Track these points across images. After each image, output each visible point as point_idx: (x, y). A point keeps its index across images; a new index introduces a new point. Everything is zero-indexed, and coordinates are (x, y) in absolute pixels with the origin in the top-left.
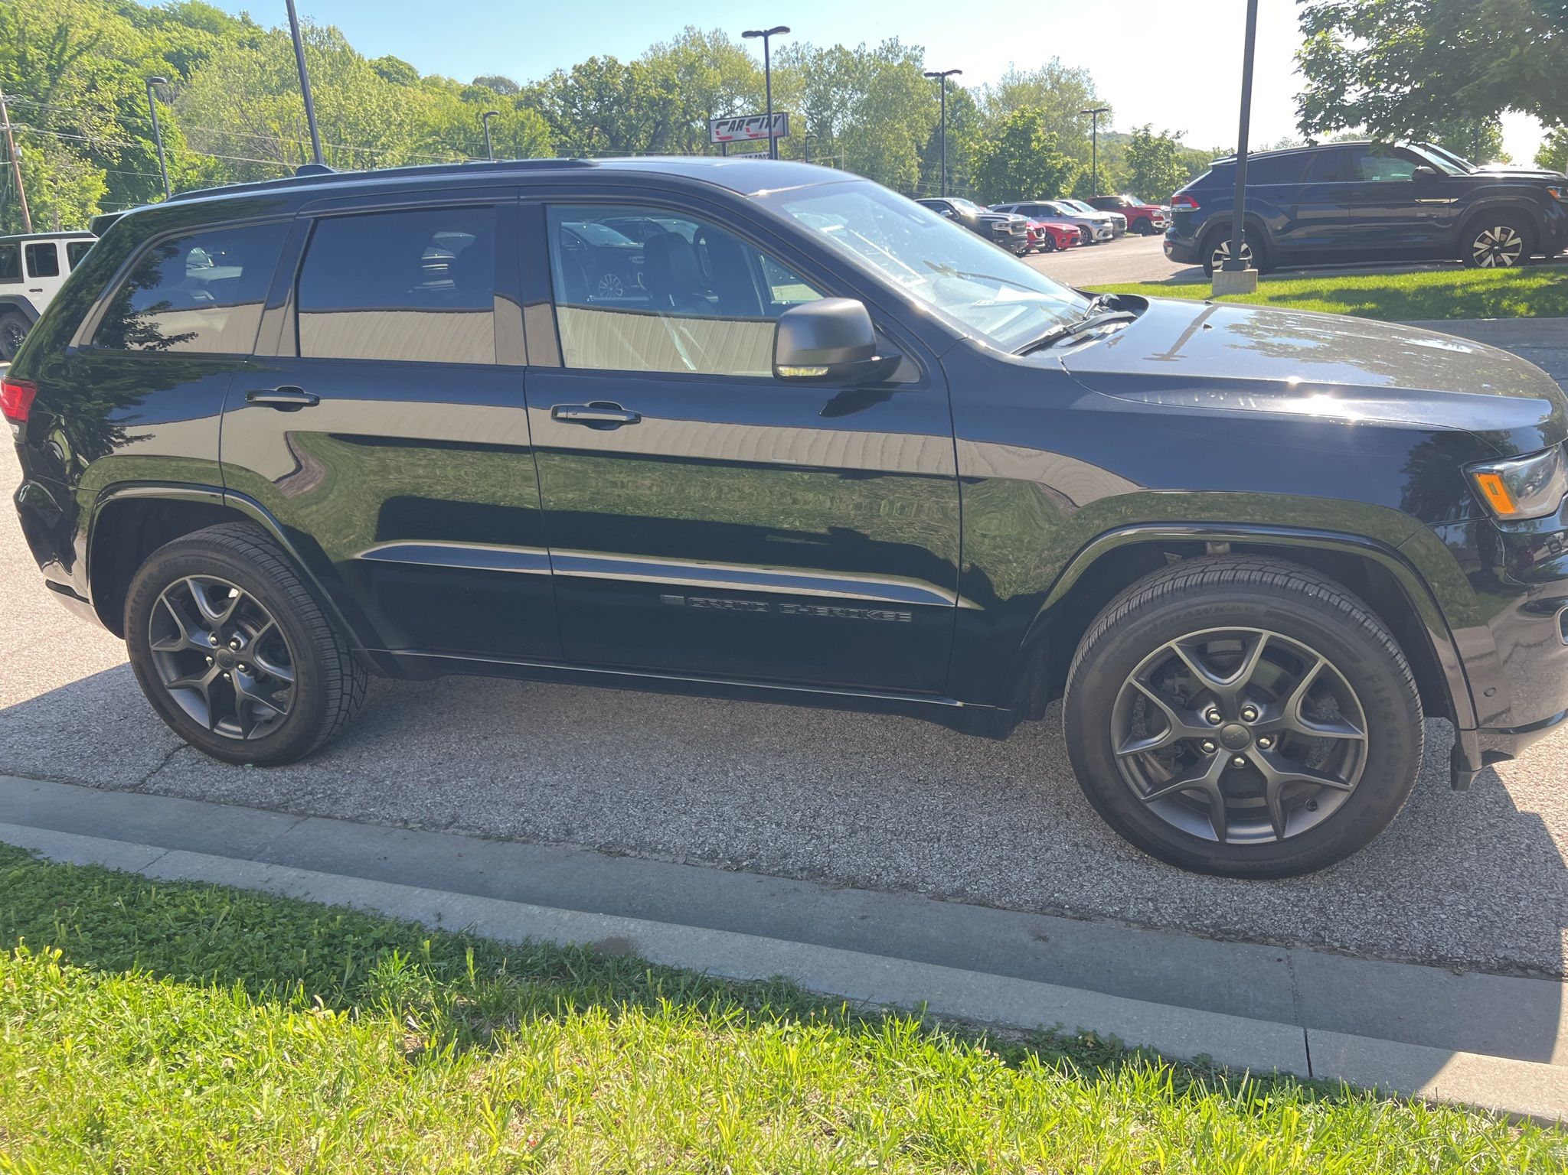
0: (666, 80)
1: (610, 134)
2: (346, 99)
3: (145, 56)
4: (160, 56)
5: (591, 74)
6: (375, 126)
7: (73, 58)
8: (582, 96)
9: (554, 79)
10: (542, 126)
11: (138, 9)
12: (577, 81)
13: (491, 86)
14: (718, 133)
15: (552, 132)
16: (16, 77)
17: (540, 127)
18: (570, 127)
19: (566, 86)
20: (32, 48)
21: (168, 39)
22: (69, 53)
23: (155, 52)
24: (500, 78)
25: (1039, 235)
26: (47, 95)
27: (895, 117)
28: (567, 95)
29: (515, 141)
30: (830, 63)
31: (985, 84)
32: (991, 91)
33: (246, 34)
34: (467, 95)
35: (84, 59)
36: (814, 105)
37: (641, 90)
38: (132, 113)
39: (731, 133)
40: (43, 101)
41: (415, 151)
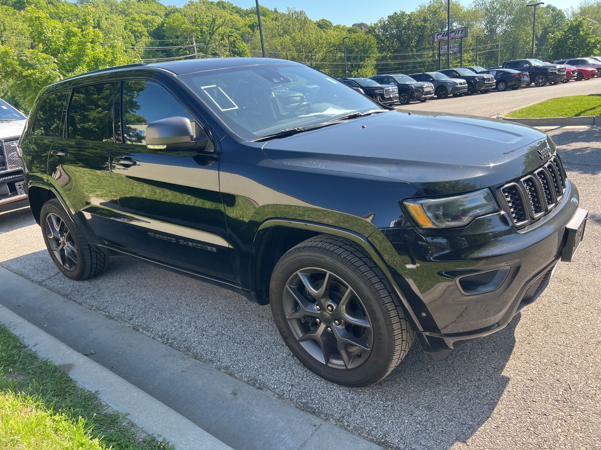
0: (424, 18)
1: (400, 41)
2: (304, 36)
3: (242, 27)
4: (247, 26)
5: (395, 18)
6: (313, 45)
7: (216, 29)
8: (391, 27)
9: (380, 22)
10: (373, 40)
11: (242, 10)
12: (388, 22)
13: (358, 27)
14: (437, 38)
15: (377, 43)
16: (200, 37)
17: (373, 41)
18: (385, 40)
19: (384, 24)
20: (205, 27)
21: (250, 20)
22: (216, 27)
23: (245, 25)
24: (362, 23)
25: (574, 73)
26: (209, 43)
27: (526, 25)
28: (384, 27)
29: (363, 47)
30: (497, 4)
31: (572, 7)
32: (574, 10)
33: (275, 16)
34: (350, 31)
35: (220, 29)
36: (488, 23)
37: (413, 23)
38: (235, 47)
39: (443, 38)
40: (207, 45)
41: (326, 53)
